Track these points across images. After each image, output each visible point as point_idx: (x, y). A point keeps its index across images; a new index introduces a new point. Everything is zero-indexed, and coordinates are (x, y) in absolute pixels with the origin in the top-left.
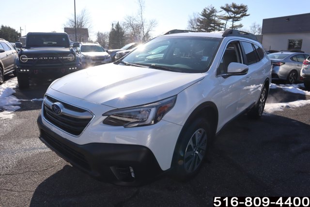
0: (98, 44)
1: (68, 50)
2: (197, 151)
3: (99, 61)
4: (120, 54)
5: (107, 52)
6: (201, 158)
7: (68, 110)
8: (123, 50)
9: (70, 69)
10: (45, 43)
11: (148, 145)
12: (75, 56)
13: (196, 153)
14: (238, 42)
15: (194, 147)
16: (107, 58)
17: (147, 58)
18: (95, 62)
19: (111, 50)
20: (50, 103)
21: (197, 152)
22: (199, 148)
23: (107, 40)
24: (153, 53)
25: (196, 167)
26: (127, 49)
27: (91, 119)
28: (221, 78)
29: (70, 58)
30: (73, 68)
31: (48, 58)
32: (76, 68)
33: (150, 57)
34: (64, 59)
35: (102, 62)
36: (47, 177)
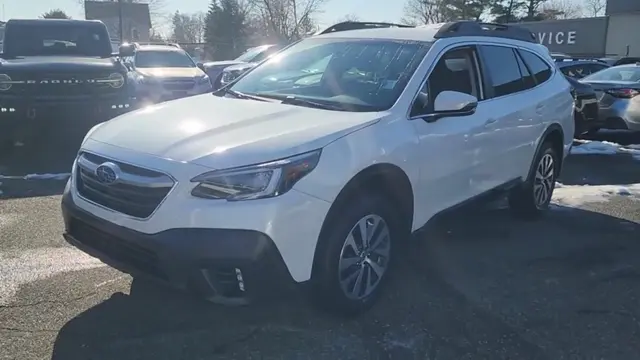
0: (177, 49)
1: (108, 63)
2: (368, 257)
3: (182, 89)
4: (232, 72)
5: (202, 67)
6: (380, 272)
7: (127, 175)
8: (238, 64)
9: (114, 107)
10: (46, 44)
11: (268, 231)
12: (125, 77)
13: (366, 263)
14: (473, 47)
15: (361, 250)
16: (200, 84)
17: (297, 82)
18: (170, 93)
19: (209, 64)
20: (93, 166)
21: (369, 261)
22: (371, 253)
23: (200, 37)
24: (313, 72)
25: (369, 290)
26: (250, 62)
27: (171, 188)
28: (419, 122)
29: (114, 81)
30: (121, 106)
31: (62, 82)
32: (127, 106)
33: (306, 81)
34: (99, 85)
35: (189, 92)
36: (83, 310)
